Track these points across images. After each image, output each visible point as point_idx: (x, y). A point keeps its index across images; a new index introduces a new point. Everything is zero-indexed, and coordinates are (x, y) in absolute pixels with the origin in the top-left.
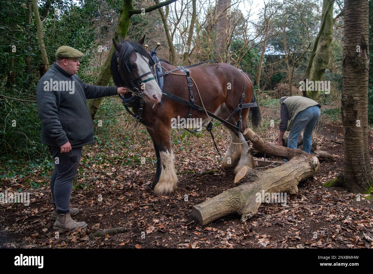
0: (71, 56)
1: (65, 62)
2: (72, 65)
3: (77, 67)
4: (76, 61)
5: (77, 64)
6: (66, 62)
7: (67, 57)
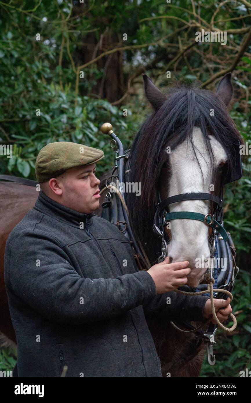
0: (69, 164)
1: (56, 185)
2: (74, 190)
3: (91, 191)
4: (84, 178)
5: (92, 182)
6: (60, 185)
7: (59, 169)
